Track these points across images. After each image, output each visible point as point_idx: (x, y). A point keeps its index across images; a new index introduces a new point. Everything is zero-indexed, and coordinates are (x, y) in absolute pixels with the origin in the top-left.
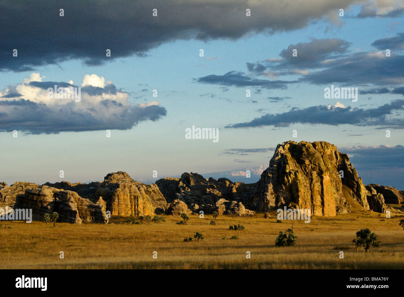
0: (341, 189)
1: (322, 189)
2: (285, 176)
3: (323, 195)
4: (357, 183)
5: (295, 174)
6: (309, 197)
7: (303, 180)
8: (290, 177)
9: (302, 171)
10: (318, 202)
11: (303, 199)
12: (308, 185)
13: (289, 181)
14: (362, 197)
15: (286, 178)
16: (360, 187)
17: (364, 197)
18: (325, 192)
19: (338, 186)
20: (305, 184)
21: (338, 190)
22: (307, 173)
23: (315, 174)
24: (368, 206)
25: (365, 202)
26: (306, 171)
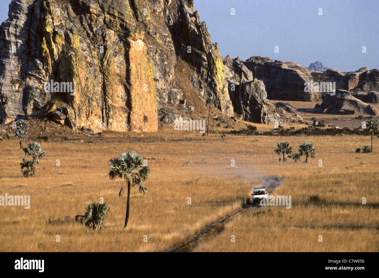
0: (173, 71)
1: (128, 71)
2: (43, 41)
3: (130, 85)
4: (209, 55)
5: (67, 35)
6: (99, 89)
7: (84, 50)
8: (55, 42)
9: (82, 29)
10: (118, 99)
11: (84, 94)
12: (96, 62)
13: (52, 51)
14: (218, 88)
15: (45, 46)
16: (214, 64)
17: (222, 86)
18: (132, 78)
19: (166, 63)
20: (89, 59)
21: (165, 74)
22: (94, 35)
23: (112, 36)
24: (232, 108)
25: (225, 98)
26: (91, 30)
